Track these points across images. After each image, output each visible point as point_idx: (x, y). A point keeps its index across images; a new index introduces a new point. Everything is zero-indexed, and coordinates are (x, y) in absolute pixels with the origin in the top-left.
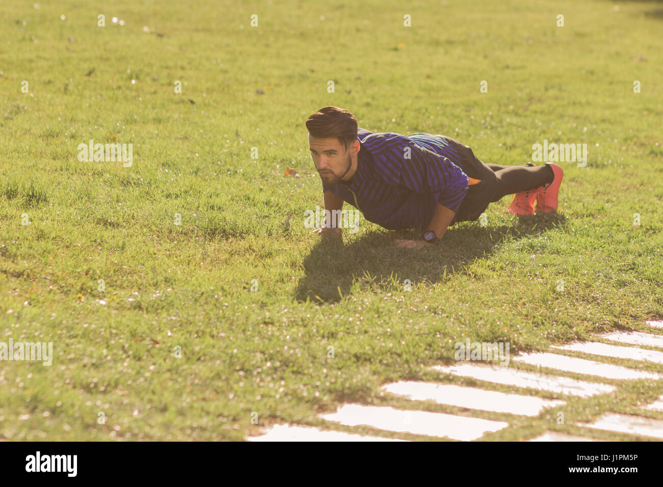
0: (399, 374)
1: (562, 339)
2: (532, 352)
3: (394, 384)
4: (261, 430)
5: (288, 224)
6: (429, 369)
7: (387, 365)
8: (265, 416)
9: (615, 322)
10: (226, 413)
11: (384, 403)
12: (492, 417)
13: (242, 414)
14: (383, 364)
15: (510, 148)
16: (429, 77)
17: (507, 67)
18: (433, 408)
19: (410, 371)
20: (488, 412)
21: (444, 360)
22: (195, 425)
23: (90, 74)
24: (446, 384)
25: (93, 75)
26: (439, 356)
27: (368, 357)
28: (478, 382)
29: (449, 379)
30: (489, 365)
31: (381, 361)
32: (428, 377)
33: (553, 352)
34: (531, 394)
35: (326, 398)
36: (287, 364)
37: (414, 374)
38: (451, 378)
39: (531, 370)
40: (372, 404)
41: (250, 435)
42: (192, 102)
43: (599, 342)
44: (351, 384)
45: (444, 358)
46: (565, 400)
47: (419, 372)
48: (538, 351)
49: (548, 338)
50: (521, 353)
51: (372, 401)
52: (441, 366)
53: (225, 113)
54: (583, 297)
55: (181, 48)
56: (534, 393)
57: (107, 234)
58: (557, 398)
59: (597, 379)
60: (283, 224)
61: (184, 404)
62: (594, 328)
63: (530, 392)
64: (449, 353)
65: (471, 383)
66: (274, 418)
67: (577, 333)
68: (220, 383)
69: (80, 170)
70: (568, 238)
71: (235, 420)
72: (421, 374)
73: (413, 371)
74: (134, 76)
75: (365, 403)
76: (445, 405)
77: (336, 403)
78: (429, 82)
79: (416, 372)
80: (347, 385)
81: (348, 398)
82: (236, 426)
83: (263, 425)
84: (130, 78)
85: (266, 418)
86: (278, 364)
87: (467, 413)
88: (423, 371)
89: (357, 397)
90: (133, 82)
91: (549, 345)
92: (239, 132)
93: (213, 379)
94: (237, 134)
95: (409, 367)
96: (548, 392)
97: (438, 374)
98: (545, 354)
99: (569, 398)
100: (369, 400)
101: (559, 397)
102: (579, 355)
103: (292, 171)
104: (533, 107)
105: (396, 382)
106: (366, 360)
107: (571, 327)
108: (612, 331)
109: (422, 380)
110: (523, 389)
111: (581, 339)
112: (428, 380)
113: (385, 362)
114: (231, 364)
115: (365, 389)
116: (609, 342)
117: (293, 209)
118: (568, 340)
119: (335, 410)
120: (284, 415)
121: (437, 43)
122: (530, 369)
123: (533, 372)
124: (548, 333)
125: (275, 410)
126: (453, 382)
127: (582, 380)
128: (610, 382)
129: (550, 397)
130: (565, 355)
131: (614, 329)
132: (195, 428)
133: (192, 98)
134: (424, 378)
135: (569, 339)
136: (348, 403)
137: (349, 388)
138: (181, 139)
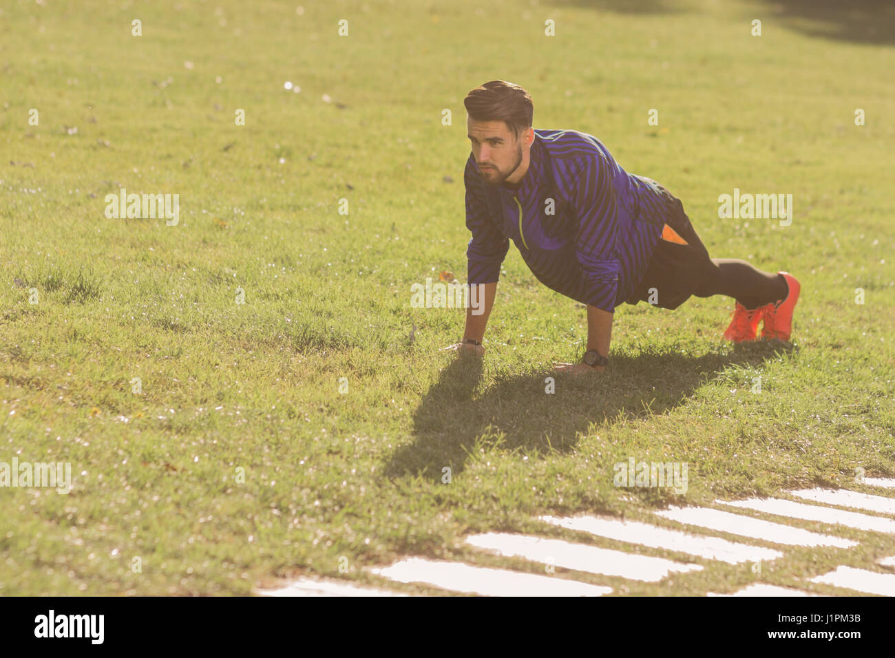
0: (491, 523)
1: (735, 493)
2: (687, 507)
3: (482, 536)
4: (280, 581)
5: (412, 337)
6: (532, 519)
7: (478, 511)
8: (289, 564)
9: (817, 476)
10: (237, 558)
11: (458, 557)
12: (595, 580)
13: (258, 561)
14: (473, 510)
15: (763, 261)
16: (687, 171)
17: (798, 162)
18: (520, 566)
19: (506, 521)
20: (593, 575)
21: (559, 509)
22: (190, 571)
23: (226, 149)
24: (550, 538)
25: (231, 151)
26: (552, 504)
27: (454, 501)
28: (594, 538)
29: (557, 533)
30: (620, 518)
31: (470, 506)
32: (529, 528)
33: (714, 508)
34: (662, 556)
35: (380, 548)
36: (343, 503)
37: (510, 524)
38: (560, 531)
39: (674, 528)
40: (441, 557)
41: (262, 587)
42: (350, 188)
43: (786, 499)
44: (418, 532)
45: (559, 506)
46: (703, 564)
47: (517, 522)
48: (695, 505)
49: (714, 490)
50: (670, 506)
51: (442, 554)
52: (553, 517)
53: (391, 203)
54: (782, 443)
55: (361, 124)
56: (665, 554)
57: (164, 338)
58: (694, 562)
59: (760, 543)
60: (407, 337)
61: (183, 545)
62: (785, 482)
63: (659, 553)
64: (567, 501)
65: (586, 539)
66: (301, 568)
67: (757, 487)
68: (242, 523)
69: (162, 261)
70: (792, 370)
71: (246, 567)
72: (520, 524)
73: (510, 520)
74: (284, 154)
75: (432, 556)
76: (538, 563)
77: (394, 555)
78: (685, 177)
79: (513, 521)
80: (413, 532)
81: (412, 549)
82: (245, 575)
83: (284, 577)
84: (279, 156)
85: (290, 567)
86: (328, 503)
87: (564, 575)
88: (523, 521)
89: (424, 547)
90: (282, 161)
91: (714, 498)
92: (396, 226)
93: (234, 516)
94: (393, 228)
95: (506, 514)
96: (684, 554)
97: (543, 525)
98: (703, 509)
99: (709, 562)
100: (438, 552)
101: (697, 560)
102: (750, 513)
103: (449, 275)
104: (815, 213)
105: (485, 532)
106: (451, 503)
107: (751, 479)
108: (810, 488)
109: (520, 532)
110: (653, 549)
111: (761, 494)
112: (528, 533)
113: (475, 507)
114: (264, 500)
115: (435, 539)
116: (799, 500)
117: (429, 320)
118: (744, 495)
119: (389, 563)
120: (316, 565)
121: (713, 130)
122: (673, 526)
123: (675, 530)
124: (717, 484)
125: (304, 558)
126: (561, 537)
127: (739, 542)
128: (776, 547)
129: (685, 559)
130: (730, 512)
131: (814, 485)
132: (190, 575)
133: (351, 183)
134: (523, 529)
135: (745, 493)
136: (409, 555)
137: (415, 537)
138: (315, 231)
